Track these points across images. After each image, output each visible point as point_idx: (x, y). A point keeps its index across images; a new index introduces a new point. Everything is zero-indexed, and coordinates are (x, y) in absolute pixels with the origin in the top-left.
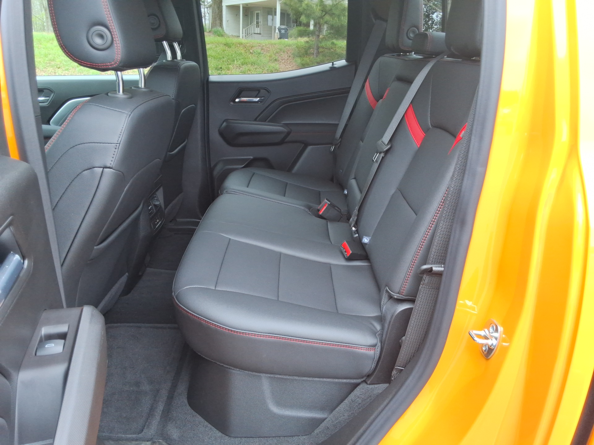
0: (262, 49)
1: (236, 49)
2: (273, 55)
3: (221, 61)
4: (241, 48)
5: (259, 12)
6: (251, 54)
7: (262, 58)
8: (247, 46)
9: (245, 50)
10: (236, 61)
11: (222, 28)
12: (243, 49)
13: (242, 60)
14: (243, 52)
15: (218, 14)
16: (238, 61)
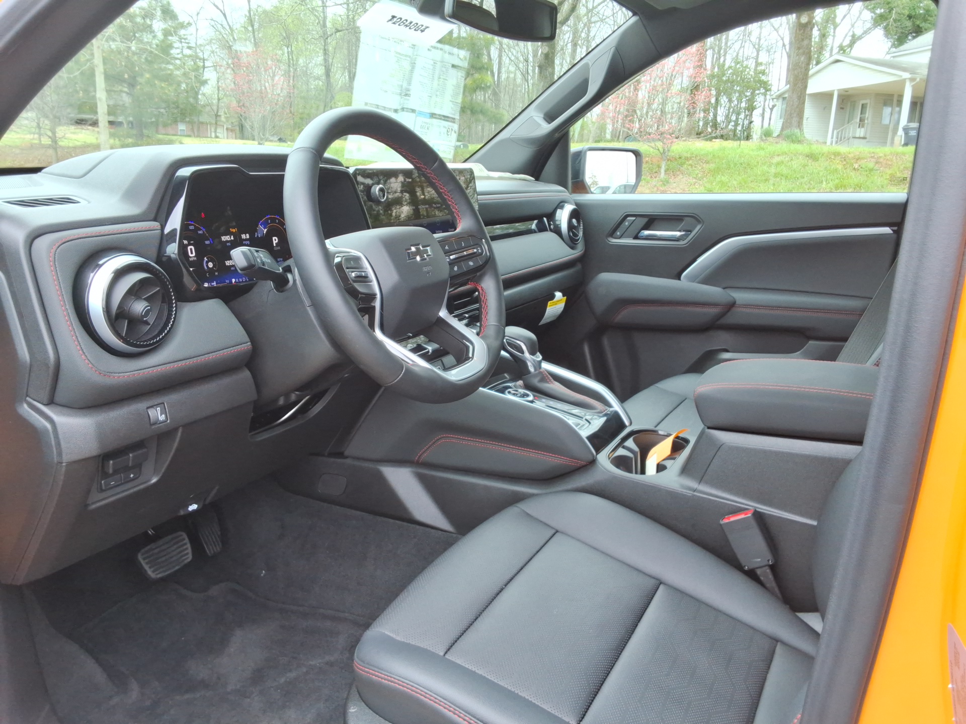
0: (877, 163)
1: (828, 162)
2: (898, 172)
3: (798, 183)
4: (838, 162)
5: (867, 101)
6: (854, 171)
7: (876, 177)
8: (848, 157)
9: (845, 165)
10: (824, 183)
11: (800, 129)
12: (840, 163)
13: (837, 181)
14: (840, 167)
15: (797, 107)
16: (829, 183)
